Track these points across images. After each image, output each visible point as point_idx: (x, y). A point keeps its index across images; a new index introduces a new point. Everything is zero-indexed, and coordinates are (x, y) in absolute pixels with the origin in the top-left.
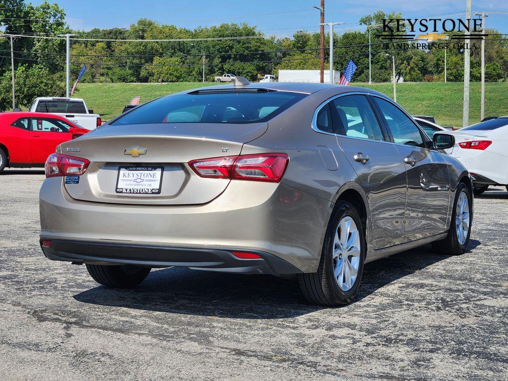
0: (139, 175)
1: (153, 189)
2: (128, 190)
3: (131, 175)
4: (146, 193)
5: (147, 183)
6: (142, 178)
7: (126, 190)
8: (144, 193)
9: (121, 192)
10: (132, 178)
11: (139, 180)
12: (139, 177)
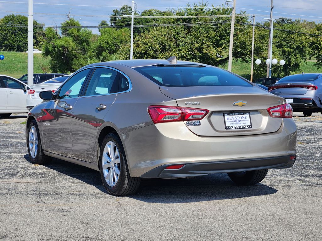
0: (237, 118)
1: (248, 126)
2: (234, 127)
3: (232, 118)
4: (245, 128)
5: (243, 122)
6: (239, 119)
7: (233, 127)
8: (243, 128)
9: (230, 129)
10: (232, 120)
11: (237, 121)
12: (237, 119)
